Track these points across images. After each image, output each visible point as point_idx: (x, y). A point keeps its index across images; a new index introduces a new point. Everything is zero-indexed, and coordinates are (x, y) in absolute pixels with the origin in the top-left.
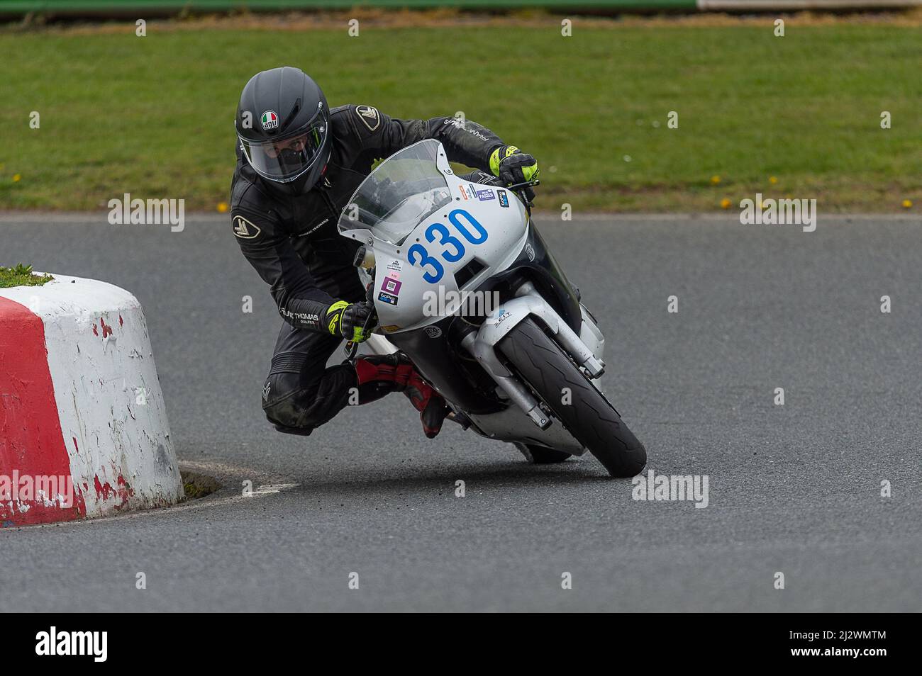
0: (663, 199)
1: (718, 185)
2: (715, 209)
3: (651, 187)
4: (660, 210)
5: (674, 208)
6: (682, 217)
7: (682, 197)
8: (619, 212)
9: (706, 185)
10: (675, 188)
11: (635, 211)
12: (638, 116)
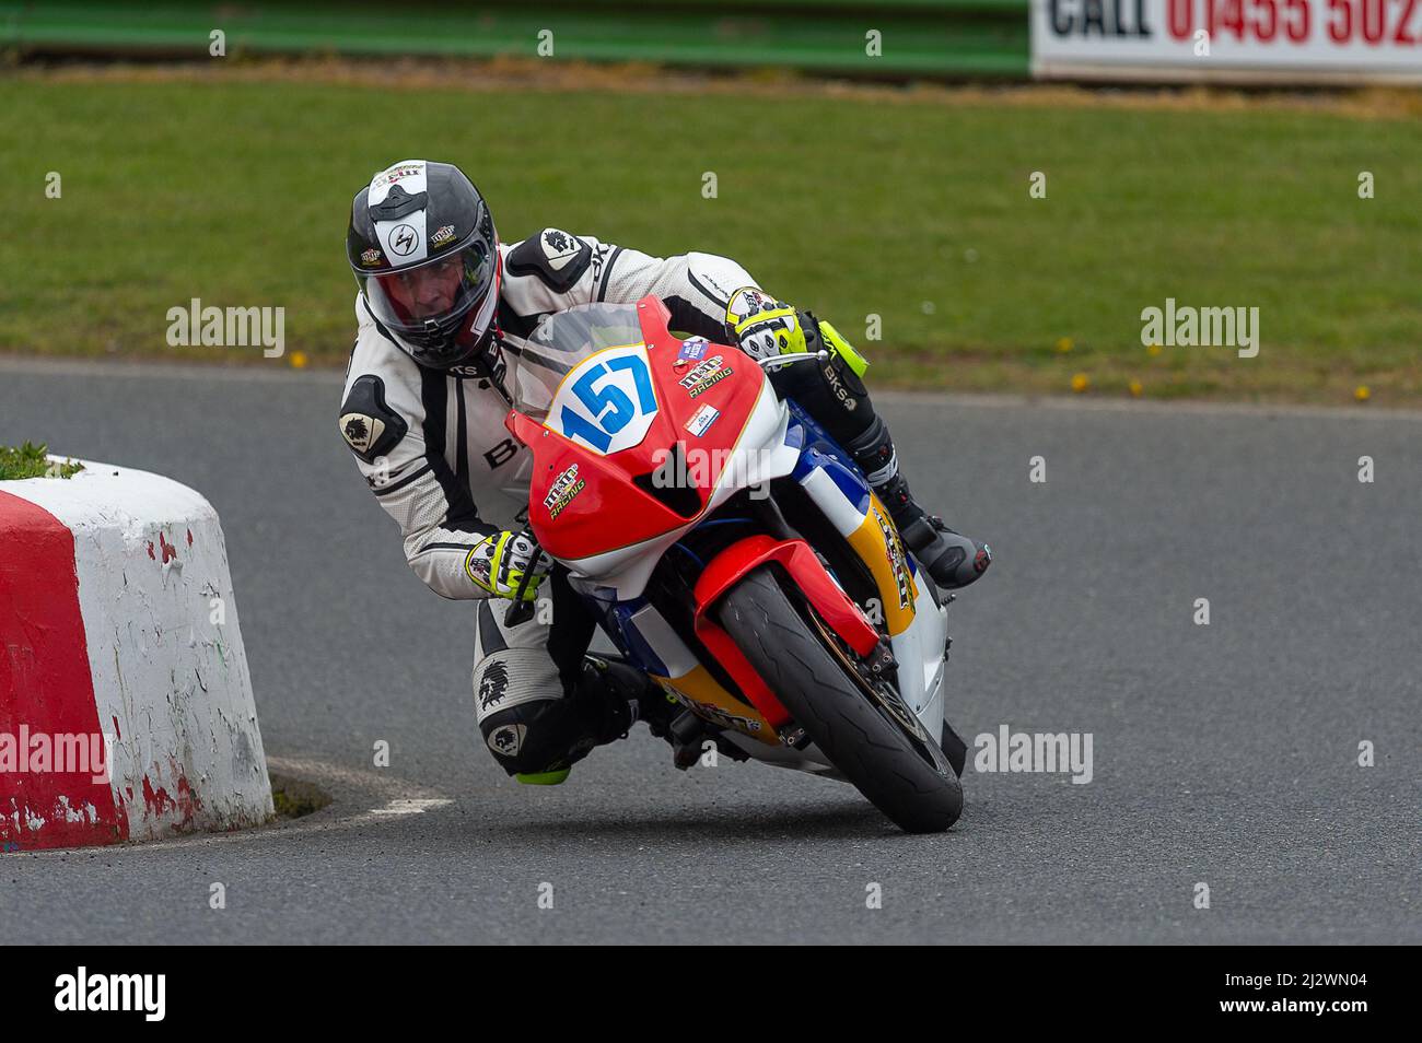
0: (983, 373)
1: (1066, 354)
2: (1063, 390)
3: (962, 354)
4: (978, 389)
5: (1001, 386)
6: (1013, 402)
7: (1013, 370)
8: (914, 389)
9: (1049, 353)
10: (1001, 355)
11: (939, 389)
12: (942, 242)
